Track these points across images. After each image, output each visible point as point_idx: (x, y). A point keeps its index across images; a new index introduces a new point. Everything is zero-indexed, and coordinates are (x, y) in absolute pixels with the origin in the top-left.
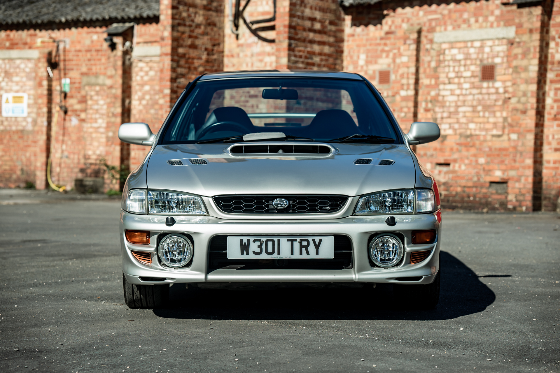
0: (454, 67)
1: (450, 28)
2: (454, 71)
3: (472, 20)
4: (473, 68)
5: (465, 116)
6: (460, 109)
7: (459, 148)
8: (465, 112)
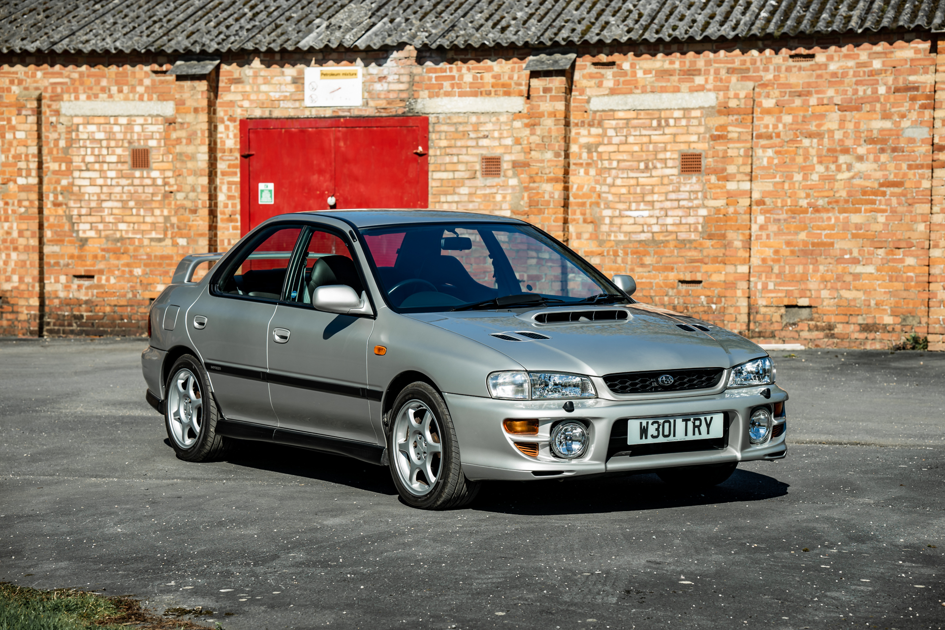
0: (93, 148)
1: (83, 97)
2: (92, 154)
3: (114, 89)
4: (119, 151)
5: (112, 214)
6: (105, 204)
7: (107, 255)
8: (112, 208)
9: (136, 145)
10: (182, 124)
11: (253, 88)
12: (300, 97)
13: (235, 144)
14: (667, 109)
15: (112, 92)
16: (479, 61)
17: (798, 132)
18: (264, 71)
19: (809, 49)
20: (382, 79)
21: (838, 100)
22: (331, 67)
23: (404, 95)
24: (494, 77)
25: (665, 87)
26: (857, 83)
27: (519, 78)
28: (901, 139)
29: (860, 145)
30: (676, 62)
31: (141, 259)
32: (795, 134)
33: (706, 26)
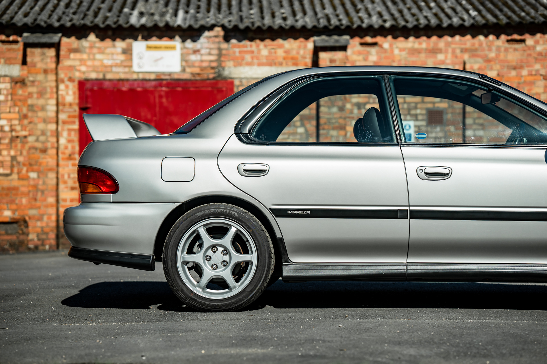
10: (33, 82)
11: (89, 56)
12: (129, 64)
13: (74, 99)
16: (273, 40)
18: (99, 44)
19: (521, 34)
20: (196, 52)
21: (543, 72)
22: (154, 42)
23: (214, 64)
24: (285, 52)
27: (304, 53)
30: (423, 43)
33: (440, 20)
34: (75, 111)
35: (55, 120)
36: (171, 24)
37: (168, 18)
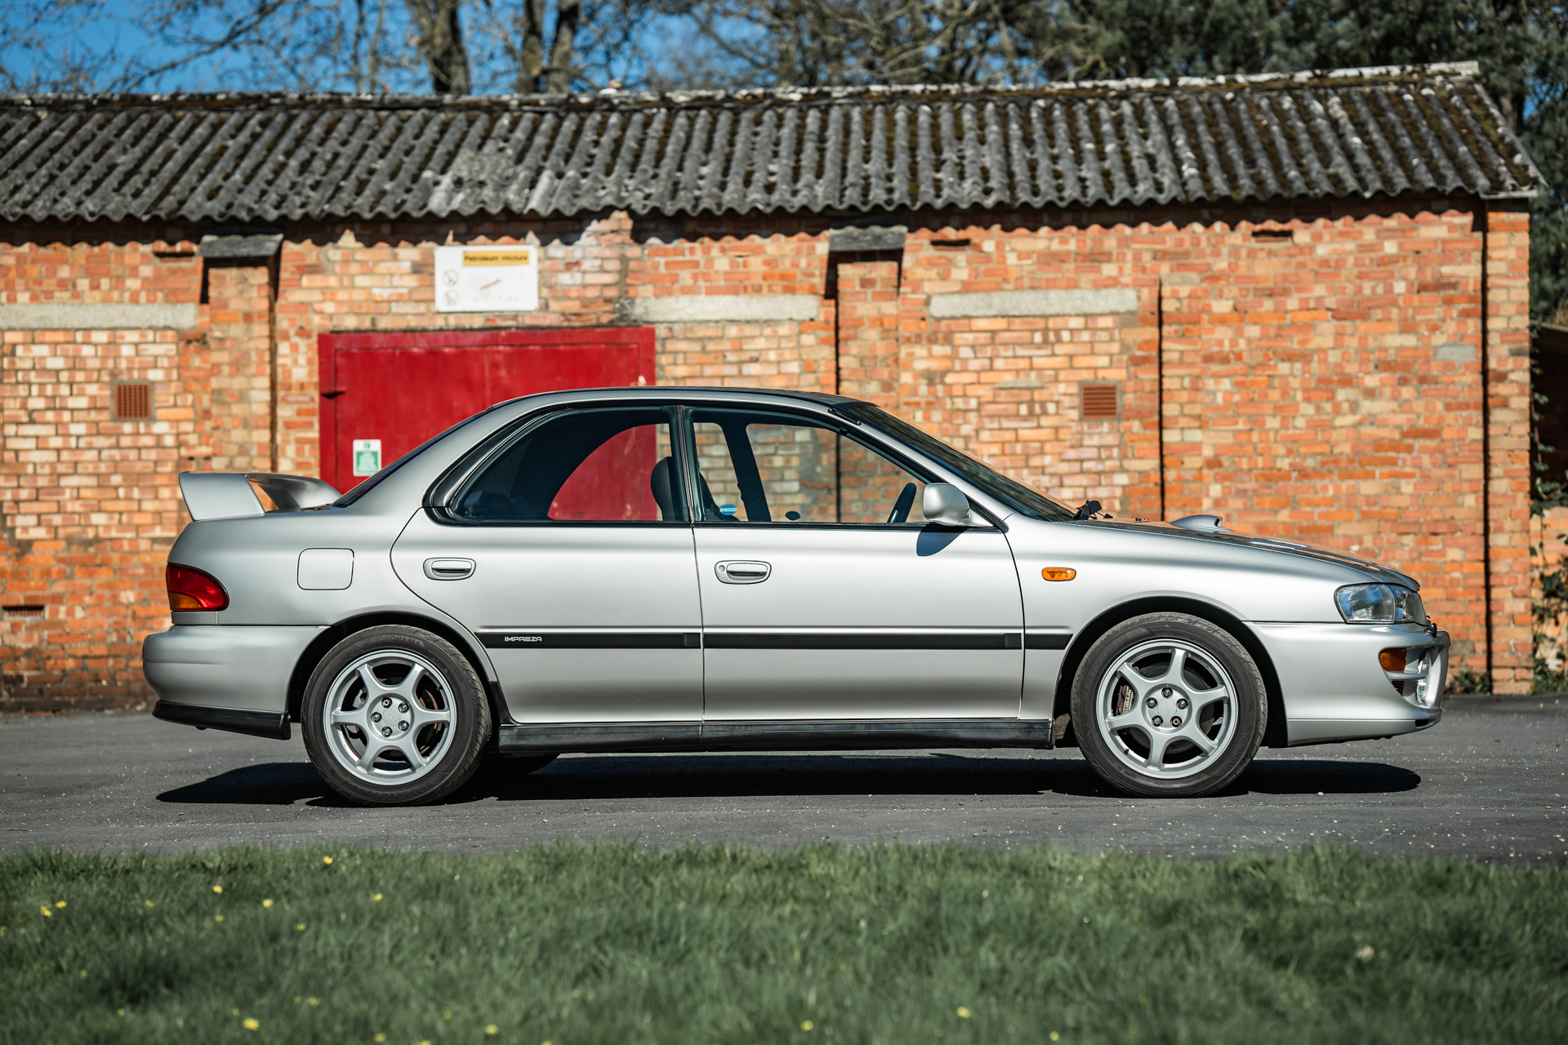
0: (42, 385)
2: (41, 395)
4: (92, 389)
5: (78, 498)
6: (64, 482)
7: (68, 570)
8: (78, 489)
9: (125, 378)
10: (221, 340)
11: (341, 281)
12: (428, 296)
13: (310, 374)
14: (1058, 315)
15: (79, 288)
16: (740, 237)
17: (1270, 354)
18: (362, 253)
19: (1284, 222)
20: (571, 266)
21: (1331, 302)
22: (481, 246)
23: (611, 293)
24: (767, 263)
25: (1054, 280)
26: (1361, 276)
27: (809, 264)
28: (1433, 364)
29: (1368, 373)
30: (1071, 240)
31: (134, 575)
32: (1266, 355)
33: (1109, 187)
34: (312, 400)
35: (268, 420)
36: (516, 208)
37: (511, 195)
